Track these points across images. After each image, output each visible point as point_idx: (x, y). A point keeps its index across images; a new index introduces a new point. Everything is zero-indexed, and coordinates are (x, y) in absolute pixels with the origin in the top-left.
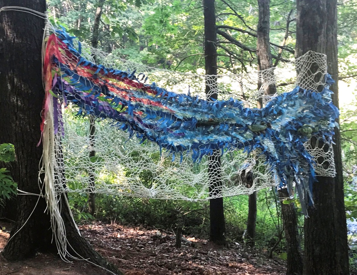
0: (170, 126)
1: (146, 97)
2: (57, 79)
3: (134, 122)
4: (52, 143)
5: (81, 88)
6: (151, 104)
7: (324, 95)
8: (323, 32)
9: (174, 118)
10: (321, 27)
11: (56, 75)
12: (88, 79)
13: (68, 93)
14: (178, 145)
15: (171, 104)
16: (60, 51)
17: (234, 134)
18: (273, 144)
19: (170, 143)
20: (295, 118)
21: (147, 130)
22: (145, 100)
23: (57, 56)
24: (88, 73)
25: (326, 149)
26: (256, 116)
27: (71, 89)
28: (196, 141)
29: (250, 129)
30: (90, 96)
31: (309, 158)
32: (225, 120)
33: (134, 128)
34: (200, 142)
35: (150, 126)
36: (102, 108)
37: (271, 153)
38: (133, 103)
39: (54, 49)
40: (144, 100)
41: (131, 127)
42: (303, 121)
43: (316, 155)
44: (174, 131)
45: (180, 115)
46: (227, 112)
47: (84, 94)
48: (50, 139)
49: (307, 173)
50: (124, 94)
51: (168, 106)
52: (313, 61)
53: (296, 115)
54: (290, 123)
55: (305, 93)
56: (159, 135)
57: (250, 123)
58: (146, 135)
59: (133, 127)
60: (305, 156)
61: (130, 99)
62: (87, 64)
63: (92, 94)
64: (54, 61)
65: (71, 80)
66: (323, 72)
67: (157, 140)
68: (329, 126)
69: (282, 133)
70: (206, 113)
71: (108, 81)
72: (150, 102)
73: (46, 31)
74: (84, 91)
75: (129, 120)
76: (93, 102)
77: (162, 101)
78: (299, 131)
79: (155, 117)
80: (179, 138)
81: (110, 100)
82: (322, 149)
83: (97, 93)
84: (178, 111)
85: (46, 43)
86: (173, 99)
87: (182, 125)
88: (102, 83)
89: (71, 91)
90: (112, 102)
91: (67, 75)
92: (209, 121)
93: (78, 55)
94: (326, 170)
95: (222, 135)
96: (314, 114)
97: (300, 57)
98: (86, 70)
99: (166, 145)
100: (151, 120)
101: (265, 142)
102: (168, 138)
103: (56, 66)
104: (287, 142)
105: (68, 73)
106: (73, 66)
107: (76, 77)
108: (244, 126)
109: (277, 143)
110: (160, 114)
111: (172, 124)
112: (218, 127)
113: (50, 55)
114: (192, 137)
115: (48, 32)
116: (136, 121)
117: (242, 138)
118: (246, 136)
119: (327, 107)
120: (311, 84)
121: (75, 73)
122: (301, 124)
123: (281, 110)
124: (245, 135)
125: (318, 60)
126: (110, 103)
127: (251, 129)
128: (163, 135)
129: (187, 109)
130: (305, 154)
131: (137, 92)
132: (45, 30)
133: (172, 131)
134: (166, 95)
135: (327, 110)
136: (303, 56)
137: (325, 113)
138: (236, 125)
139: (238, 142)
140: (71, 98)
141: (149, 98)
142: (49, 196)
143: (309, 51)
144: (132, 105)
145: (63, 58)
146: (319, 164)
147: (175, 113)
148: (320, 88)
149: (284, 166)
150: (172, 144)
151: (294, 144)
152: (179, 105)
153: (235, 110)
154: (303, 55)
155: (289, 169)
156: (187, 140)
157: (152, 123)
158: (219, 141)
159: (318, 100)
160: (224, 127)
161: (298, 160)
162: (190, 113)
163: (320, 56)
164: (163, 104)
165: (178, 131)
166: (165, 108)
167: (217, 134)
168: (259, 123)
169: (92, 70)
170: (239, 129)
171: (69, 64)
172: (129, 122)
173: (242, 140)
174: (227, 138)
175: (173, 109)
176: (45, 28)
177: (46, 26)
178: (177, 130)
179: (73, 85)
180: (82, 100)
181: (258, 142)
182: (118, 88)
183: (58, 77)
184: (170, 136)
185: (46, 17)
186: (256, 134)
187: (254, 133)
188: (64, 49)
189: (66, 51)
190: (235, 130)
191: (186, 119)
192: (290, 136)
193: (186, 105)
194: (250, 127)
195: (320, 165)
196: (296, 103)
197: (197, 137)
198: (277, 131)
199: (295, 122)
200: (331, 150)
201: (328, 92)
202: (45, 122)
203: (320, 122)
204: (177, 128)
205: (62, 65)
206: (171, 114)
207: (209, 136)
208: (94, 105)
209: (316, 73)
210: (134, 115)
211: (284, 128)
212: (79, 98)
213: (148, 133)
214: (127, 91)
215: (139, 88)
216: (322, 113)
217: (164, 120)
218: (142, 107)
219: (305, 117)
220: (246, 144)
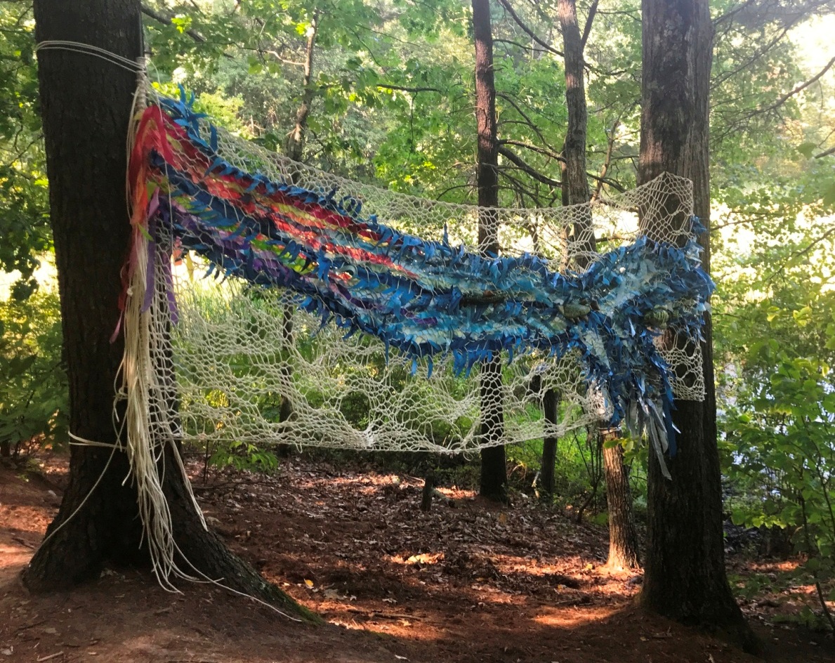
0: (408, 305)
1: (357, 245)
2: (160, 199)
3: (331, 294)
4: (146, 335)
5: (214, 221)
6: (367, 258)
7: (688, 253)
8: (688, 140)
9: (417, 288)
10: (685, 131)
11: (158, 192)
12: (231, 204)
13: (184, 231)
14: (424, 342)
15: (409, 262)
16: (170, 143)
17: (531, 321)
18: (600, 341)
19: (407, 339)
20: (639, 294)
21: (360, 311)
22: (357, 251)
23: (161, 153)
24: (231, 190)
25: (690, 350)
26: (571, 287)
27: (192, 221)
28: (460, 334)
29: (561, 313)
30: (234, 238)
31: (663, 367)
32: (516, 294)
33: (332, 306)
34: (468, 336)
35: (366, 304)
36: (261, 264)
37: (597, 358)
38: (330, 255)
39: (156, 138)
40: (354, 251)
41: (325, 305)
42: (652, 299)
43: (674, 362)
44: (417, 315)
45: (427, 280)
46: (519, 279)
47: (221, 234)
48: (140, 328)
49: (659, 394)
50: (311, 236)
51: (403, 264)
52: (670, 191)
53: (641, 289)
54: (630, 302)
55: (656, 248)
56: (384, 321)
57: (561, 302)
58: (357, 321)
59: (329, 306)
60: (657, 364)
61: (323, 249)
62: (229, 172)
63: (239, 232)
64: (155, 162)
65: (191, 203)
66: (687, 211)
67: (379, 332)
68: (697, 309)
69: (617, 322)
70: (479, 280)
71: (275, 209)
72: (366, 254)
73: (138, 98)
74: (221, 227)
75: (321, 289)
76: (242, 251)
77: (390, 254)
78: (648, 318)
79: (376, 284)
80: (425, 328)
81: (279, 247)
82: (683, 350)
83: (249, 233)
84: (423, 275)
85: (137, 124)
86: (414, 251)
87: (432, 303)
88: (262, 214)
89: (192, 226)
90: (284, 252)
91: (182, 193)
92: (484, 296)
93: (210, 153)
94: (691, 389)
95: (510, 323)
96: (672, 286)
97: (649, 183)
98: (227, 184)
99: (399, 342)
100: (368, 292)
101: (588, 338)
102: (403, 329)
103: (160, 174)
104: (627, 337)
105: (186, 189)
106: (199, 176)
107: (204, 198)
108: (551, 306)
109: (609, 340)
110: (387, 278)
111: (412, 301)
112: (501, 307)
113: (144, 148)
114: (451, 326)
115: (143, 101)
116: (336, 292)
117: (546, 329)
118: (555, 325)
119: (693, 276)
120: (666, 231)
121: (202, 190)
122: (649, 304)
123: (615, 278)
124: (552, 324)
125: (678, 189)
126: (279, 253)
127: (563, 311)
128: (393, 322)
129: (441, 270)
130: (655, 358)
131: (339, 233)
132: (136, 95)
133: (411, 315)
134: (398, 242)
135: (693, 281)
136: (654, 181)
137: (689, 285)
138: (536, 304)
139: (540, 336)
140: (191, 243)
141: (364, 247)
142: (136, 449)
143: (664, 173)
144: (327, 261)
145: (177, 156)
146: (678, 378)
147: (417, 278)
148: (682, 241)
149: (620, 382)
150: (410, 341)
151: (637, 341)
152: (424, 263)
153: (533, 276)
154: (653, 178)
155: (628, 387)
156: (441, 333)
157: (369, 297)
158: (504, 335)
159: (679, 262)
160: (513, 308)
161: (643, 370)
162: (447, 279)
163: (683, 182)
164: (392, 259)
165: (423, 315)
166: (397, 268)
167: (500, 322)
168: (576, 302)
169: (242, 185)
170: (541, 312)
171: (189, 171)
172: (320, 294)
173: (546, 333)
174: (519, 329)
175: (413, 271)
176: (137, 93)
177: (138, 88)
178: (423, 313)
179: (197, 215)
180: (216, 247)
181: (575, 338)
182: (297, 225)
183: (162, 197)
184: (408, 325)
185: (141, 70)
186: (571, 321)
187: (568, 319)
188: (179, 138)
189: (183, 142)
190: (535, 315)
191: (439, 292)
192: (632, 327)
193: (440, 263)
194: (561, 308)
195: (681, 379)
196: (641, 266)
197: (461, 327)
198: (609, 318)
199: (640, 301)
200: (698, 353)
201: (694, 248)
202: (130, 292)
203: (681, 302)
204: (422, 308)
205: (171, 172)
206: (409, 280)
207: (484, 324)
208: (243, 257)
209: (675, 214)
210: (332, 281)
211: (620, 311)
212: (211, 242)
213: (362, 317)
214: (318, 231)
215: (342, 225)
216: (684, 286)
217: (394, 292)
218: (347, 264)
219: (656, 292)
220: (554, 341)
